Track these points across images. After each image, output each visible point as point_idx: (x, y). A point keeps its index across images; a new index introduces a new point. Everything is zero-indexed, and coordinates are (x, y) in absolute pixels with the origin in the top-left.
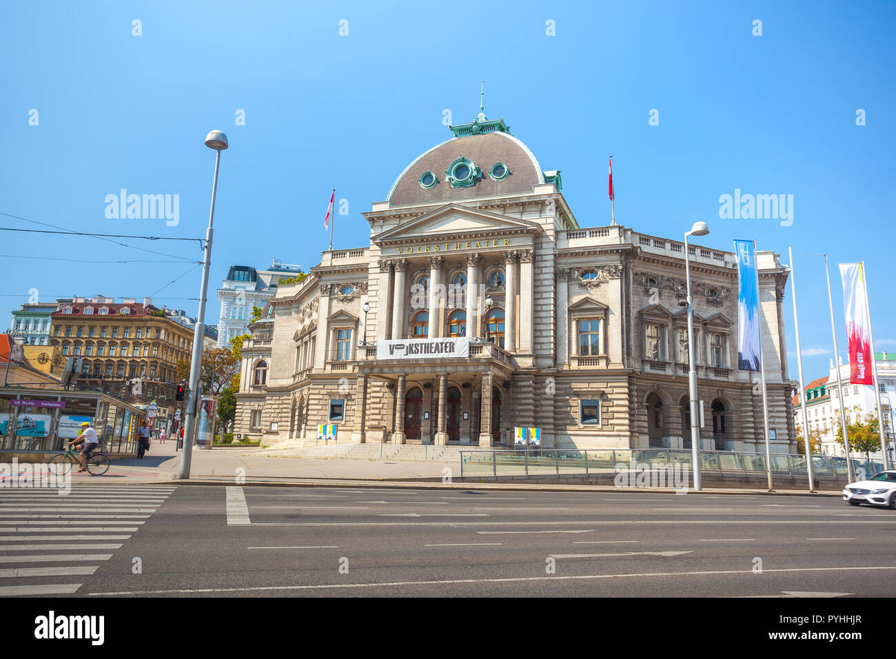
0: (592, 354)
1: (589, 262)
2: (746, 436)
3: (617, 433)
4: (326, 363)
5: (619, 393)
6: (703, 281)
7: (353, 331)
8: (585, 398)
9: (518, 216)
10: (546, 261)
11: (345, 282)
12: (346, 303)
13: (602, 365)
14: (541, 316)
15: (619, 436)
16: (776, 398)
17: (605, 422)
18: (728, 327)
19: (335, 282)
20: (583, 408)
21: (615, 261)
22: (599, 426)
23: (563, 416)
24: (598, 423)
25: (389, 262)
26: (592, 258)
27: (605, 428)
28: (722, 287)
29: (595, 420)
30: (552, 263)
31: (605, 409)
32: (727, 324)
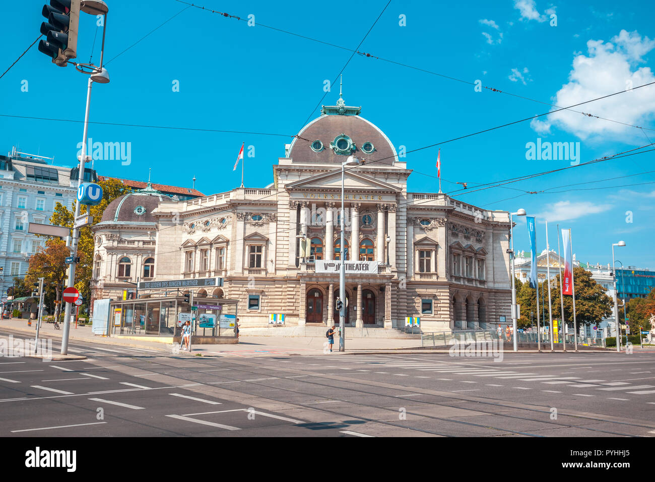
0: (427, 271)
1: (427, 215)
2: (491, 320)
3: (443, 319)
4: (244, 269)
5: (444, 296)
6: (475, 228)
7: (264, 247)
8: (424, 298)
9: (384, 181)
10: (401, 212)
11: (257, 212)
12: (257, 227)
13: (434, 279)
14: (399, 246)
15: (444, 321)
16: (506, 298)
17: (436, 313)
18: (484, 255)
19: (249, 211)
20: (423, 304)
21: (442, 216)
22: (433, 315)
23: (411, 309)
24: (432, 313)
25: (298, 203)
26: (428, 213)
27: (436, 316)
28: (482, 231)
29: (430, 312)
30: (405, 214)
31: (436, 305)
32: (485, 254)
